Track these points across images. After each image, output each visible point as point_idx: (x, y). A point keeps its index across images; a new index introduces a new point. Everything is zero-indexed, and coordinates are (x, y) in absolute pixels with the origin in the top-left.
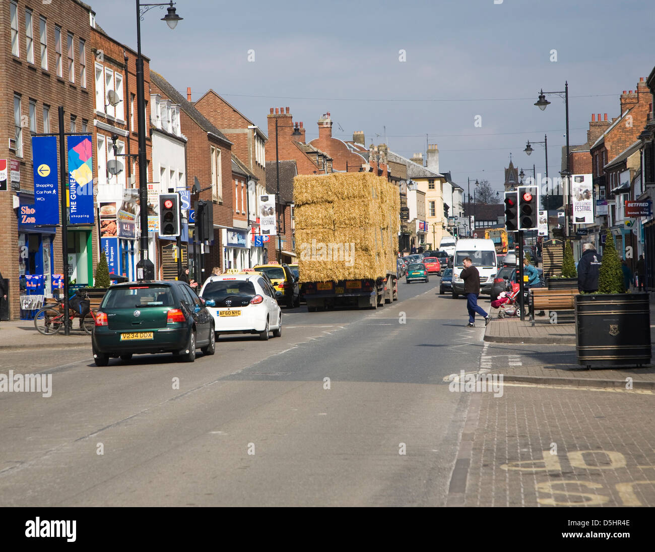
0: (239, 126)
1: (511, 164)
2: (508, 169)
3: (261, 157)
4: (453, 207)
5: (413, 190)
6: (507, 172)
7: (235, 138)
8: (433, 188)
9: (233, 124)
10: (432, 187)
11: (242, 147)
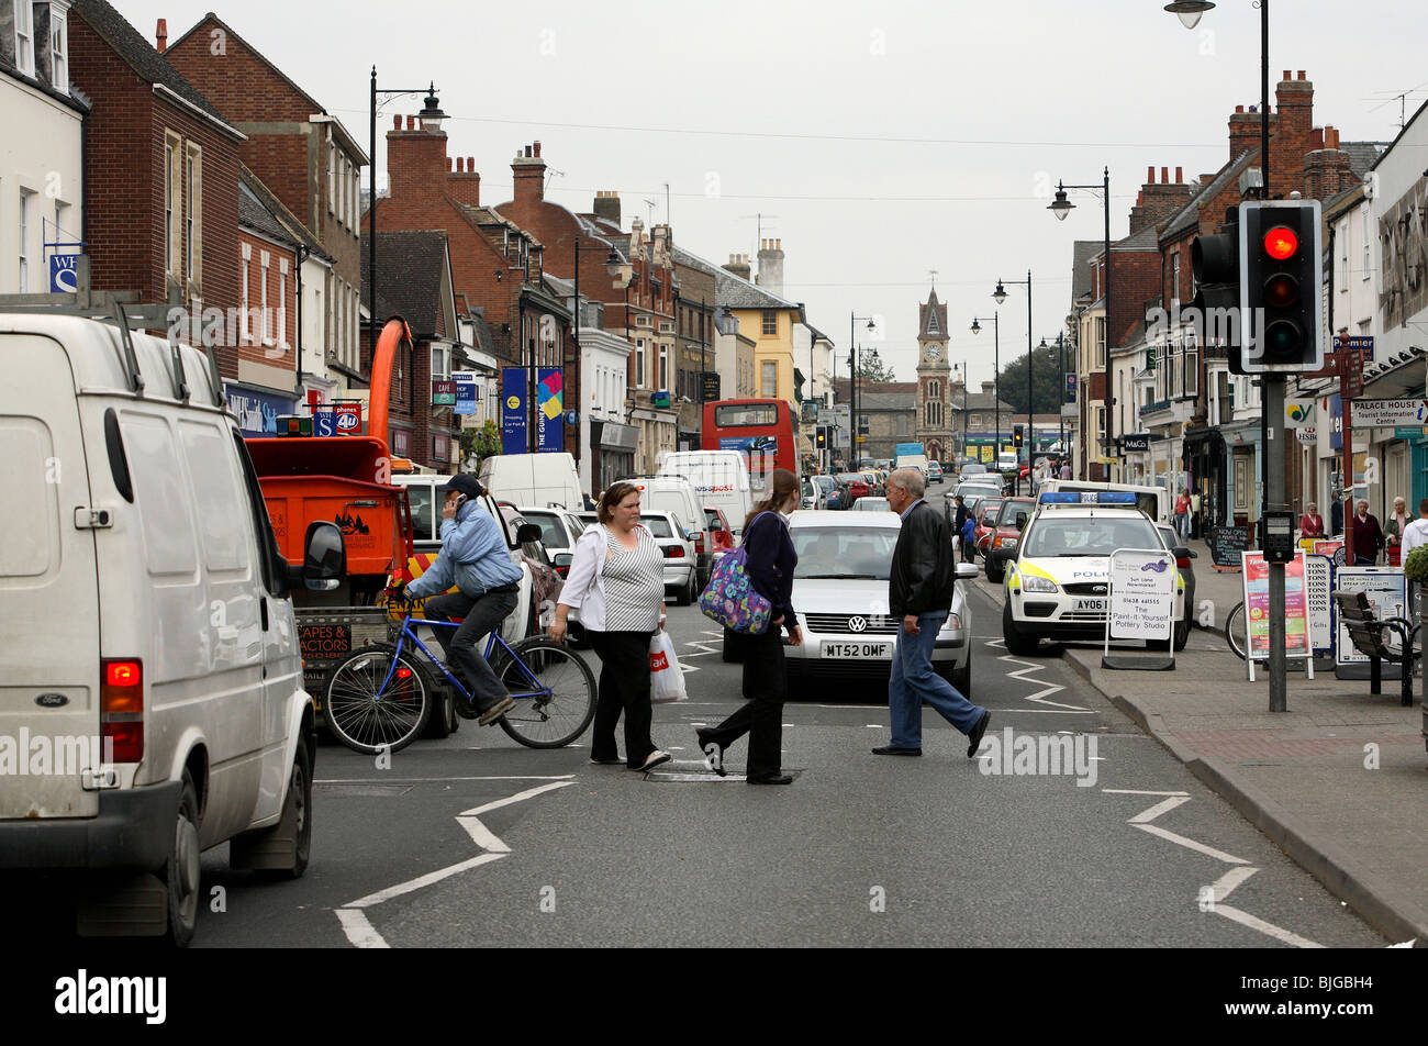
0: (286, 113)
1: (933, 296)
2: (925, 306)
3: (345, 204)
4: (813, 381)
5: (729, 334)
6: (924, 310)
7: (271, 146)
8: (774, 332)
9: (268, 109)
10: (770, 329)
11: (291, 171)
